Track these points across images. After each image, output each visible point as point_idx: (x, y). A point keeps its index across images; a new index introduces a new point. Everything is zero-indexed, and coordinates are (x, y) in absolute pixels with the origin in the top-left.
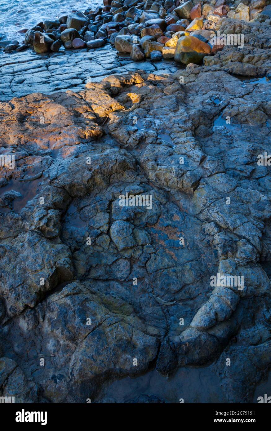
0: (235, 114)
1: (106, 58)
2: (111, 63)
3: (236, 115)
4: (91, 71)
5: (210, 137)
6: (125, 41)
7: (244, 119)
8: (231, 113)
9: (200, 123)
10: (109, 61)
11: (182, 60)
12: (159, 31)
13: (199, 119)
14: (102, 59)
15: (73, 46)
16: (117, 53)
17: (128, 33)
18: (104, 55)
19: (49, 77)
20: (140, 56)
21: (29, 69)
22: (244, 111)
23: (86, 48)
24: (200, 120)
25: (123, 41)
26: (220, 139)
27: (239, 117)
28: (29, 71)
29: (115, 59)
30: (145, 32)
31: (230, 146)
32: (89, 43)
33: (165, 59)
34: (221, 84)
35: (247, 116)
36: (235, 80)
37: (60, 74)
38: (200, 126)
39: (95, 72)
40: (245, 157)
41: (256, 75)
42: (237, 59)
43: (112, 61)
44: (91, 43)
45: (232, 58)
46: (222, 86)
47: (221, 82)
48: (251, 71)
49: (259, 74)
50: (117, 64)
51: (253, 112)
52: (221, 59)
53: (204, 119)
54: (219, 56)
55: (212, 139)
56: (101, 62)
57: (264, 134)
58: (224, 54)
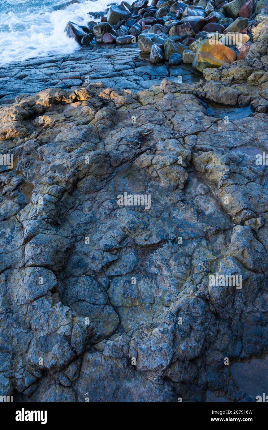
0: (147, 165)
1: (124, 58)
2: (125, 64)
3: (148, 167)
4: (98, 71)
5: (94, 195)
6: (148, 40)
7: (154, 174)
8: (143, 161)
9: (89, 172)
10: (123, 61)
11: (198, 67)
12: (189, 31)
14: (119, 57)
15: (103, 41)
16: (140, 52)
17: (159, 31)
18: (125, 54)
19: (52, 74)
20: (157, 58)
21: (44, 63)
22: (157, 163)
23: (114, 43)
24: (89, 169)
25: (146, 40)
26: (106, 200)
27: (151, 169)
28: (42, 66)
29: (133, 59)
30: (174, 31)
31: (110, 214)
32: (118, 39)
33: (184, 63)
34: (173, 113)
35: (160, 171)
36: (197, 109)
37: (66, 72)
38: (86, 178)
39: (101, 73)
40: (112, 239)
41: (234, 103)
42: (240, 76)
43: (128, 61)
44: (120, 39)
45: (235, 74)
46: (170, 118)
47: (175, 111)
48: (229, 98)
49: (239, 103)
50: (131, 65)
51: (168, 167)
52: (222, 73)
53: (101, 166)
54: (221, 70)
55: (94, 198)
56: (116, 62)
57: (169, 203)
58: (228, 68)
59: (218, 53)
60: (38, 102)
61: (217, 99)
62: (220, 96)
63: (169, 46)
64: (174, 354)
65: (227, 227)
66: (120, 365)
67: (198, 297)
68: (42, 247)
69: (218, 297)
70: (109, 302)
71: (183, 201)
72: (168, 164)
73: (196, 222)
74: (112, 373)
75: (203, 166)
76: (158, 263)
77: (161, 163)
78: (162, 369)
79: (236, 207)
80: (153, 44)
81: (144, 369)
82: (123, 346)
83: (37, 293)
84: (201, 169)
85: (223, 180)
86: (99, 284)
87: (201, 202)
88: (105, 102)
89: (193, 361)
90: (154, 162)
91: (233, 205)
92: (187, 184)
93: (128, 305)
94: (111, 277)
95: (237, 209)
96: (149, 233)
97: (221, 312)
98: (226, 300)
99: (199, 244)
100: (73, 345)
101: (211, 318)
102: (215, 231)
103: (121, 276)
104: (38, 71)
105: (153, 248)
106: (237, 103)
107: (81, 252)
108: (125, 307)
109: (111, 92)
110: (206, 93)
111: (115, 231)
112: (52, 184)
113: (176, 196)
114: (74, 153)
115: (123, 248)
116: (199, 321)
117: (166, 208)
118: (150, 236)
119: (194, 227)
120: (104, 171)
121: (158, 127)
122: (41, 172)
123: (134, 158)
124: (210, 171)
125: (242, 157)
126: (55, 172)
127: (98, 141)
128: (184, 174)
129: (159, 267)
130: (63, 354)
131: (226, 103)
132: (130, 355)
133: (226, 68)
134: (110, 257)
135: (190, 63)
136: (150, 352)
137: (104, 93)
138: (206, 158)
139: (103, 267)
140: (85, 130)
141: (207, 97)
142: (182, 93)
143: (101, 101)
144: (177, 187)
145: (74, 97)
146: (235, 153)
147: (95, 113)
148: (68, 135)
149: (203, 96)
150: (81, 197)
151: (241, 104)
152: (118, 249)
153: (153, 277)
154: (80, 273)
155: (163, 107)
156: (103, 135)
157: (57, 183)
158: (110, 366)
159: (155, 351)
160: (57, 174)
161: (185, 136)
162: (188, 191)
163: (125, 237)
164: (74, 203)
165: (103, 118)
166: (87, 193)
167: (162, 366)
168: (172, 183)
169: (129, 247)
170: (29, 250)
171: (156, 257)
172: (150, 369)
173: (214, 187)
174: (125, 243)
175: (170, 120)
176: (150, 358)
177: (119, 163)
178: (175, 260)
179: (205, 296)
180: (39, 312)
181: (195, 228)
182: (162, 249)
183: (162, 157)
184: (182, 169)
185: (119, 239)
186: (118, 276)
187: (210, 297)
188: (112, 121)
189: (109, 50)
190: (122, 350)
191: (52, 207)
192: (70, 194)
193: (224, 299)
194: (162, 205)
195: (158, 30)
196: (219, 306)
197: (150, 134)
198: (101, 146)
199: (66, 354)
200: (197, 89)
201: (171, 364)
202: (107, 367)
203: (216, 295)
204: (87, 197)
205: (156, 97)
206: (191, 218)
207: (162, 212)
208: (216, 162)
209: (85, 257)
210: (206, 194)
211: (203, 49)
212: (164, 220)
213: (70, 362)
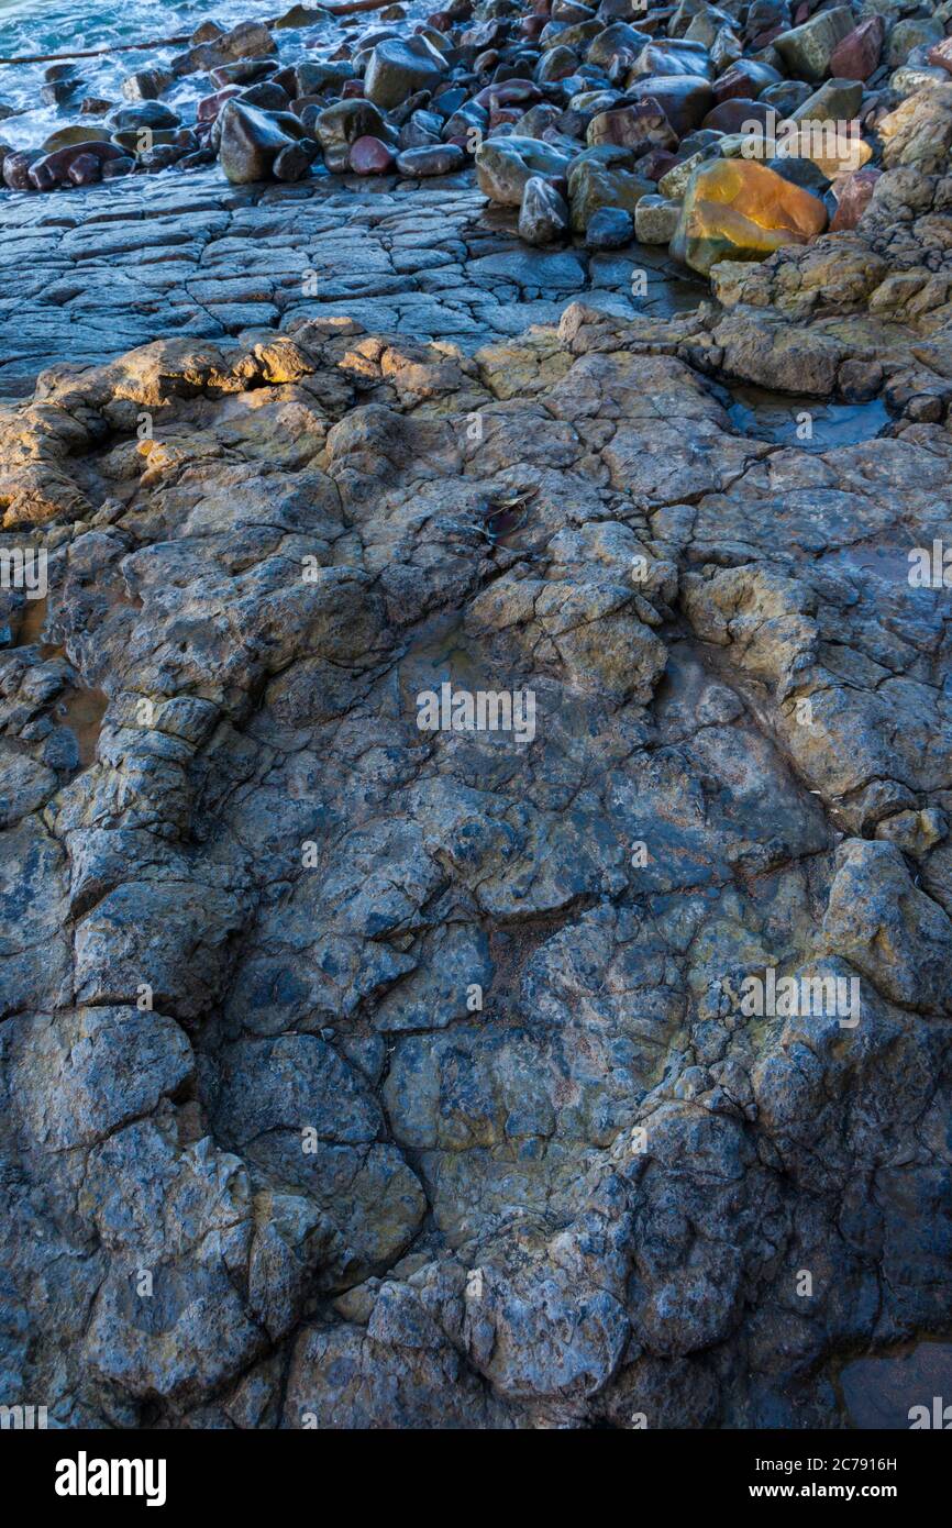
0: (517, 616)
3: (522, 624)
5: (326, 730)
6: (511, 162)
7: (545, 652)
8: (502, 605)
9: (306, 648)
10: (424, 238)
11: (691, 256)
12: (657, 128)
13: (310, 627)
15: (353, 165)
16: (485, 205)
17: (551, 130)
18: (430, 211)
21: (142, 246)
22: (554, 611)
23: (390, 173)
24: (308, 635)
25: (504, 161)
26: (369, 748)
27: (532, 632)
28: (136, 255)
29: (459, 227)
30: (603, 130)
31: (386, 801)
32: (405, 159)
33: (641, 244)
34: (608, 427)
35: (564, 640)
36: (692, 411)
37: (219, 278)
38: (299, 667)
39: (345, 280)
40: (394, 893)
41: (825, 389)
42: (844, 290)
43: (442, 237)
44: (413, 157)
45: (824, 282)
46: (599, 443)
47: (614, 419)
48: (807, 370)
49: (844, 387)
50: (451, 252)
51: (594, 626)
52: (779, 279)
53: (351, 625)
54: (776, 268)
55: (326, 742)
56: (398, 240)
57: (601, 755)
58: (800, 260)
59: (760, 207)
60: (120, 391)
61: (764, 372)
62: (776, 361)
63: (587, 183)
64: (631, 1331)
65: (813, 845)
66: (433, 1378)
67: (714, 1112)
68: (137, 929)
69: (790, 1112)
70: (386, 1131)
71: (649, 748)
72: (596, 613)
73: (698, 825)
74: (403, 1406)
75: (720, 621)
76: (566, 981)
77: (571, 610)
78: (588, 1392)
79: (843, 770)
80: (529, 176)
81: (520, 1392)
82: (440, 1304)
83: (120, 1107)
84: (712, 630)
85: (797, 672)
86: (351, 1064)
87: (716, 753)
88: (362, 385)
89: (702, 1356)
90: (543, 606)
91: (834, 764)
92: (663, 685)
93: (456, 1142)
94: (392, 1038)
95: (848, 777)
96: (528, 869)
97: (801, 1165)
98: (819, 1120)
99: (713, 910)
100: (257, 1304)
101: (765, 1192)
102: (772, 860)
103: (430, 1030)
104: (119, 277)
105: (544, 924)
106: (836, 388)
107: (282, 944)
108: (447, 1149)
109: (382, 350)
110: (723, 354)
111: (405, 864)
112: (175, 694)
113: (624, 731)
114: (254, 578)
115: (435, 927)
116: (721, 1202)
117: (591, 777)
118: (535, 880)
119: (693, 845)
120: (361, 640)
121: (554, 479)
122: (135, 650)
123: (469, 594)
124: (745, 638)
125: (861, 584)
126: (183, 648)
127: (338, 529)
128: (652, 651)
129: (568, 998)
130: (220, 1340)
131: (796, 387)
132: (466, 1338)
133: (790, 260)
134: (387, 963)
135: (661, 241)
136: (540, 1325)
137: (360, 355)
138: (731, 591)
139: (362, 998)
140: (290, 491)
141: (728, 366)
142: (637, 352)
143: (347, 383)
144: (627, 698)
145: (250, 370)
146: (837, 571)
147: (327, 429)
148: (231, 511)
149: (715, 362)
150: (279, 739)
151: (851, 391)
152: (416, 932)
153: (544, 1033)
154: (279, 1022)
155: (571, 403)
156: (359, 511)
157: (192, 689)
158: (392, 1381)
159: (560, 1322)
160: (191, 655)
161: (654, 509)
162: (669, 710)
163: (441, 887)
164: (255, 760)
165: (356, 448)
166: (300, 722)
167: (588, 1379)
168: (611, 684)
169: (459, 922)
170: (90, 946)
171: (557, 960)
172: (543, 1389)
173: (764, 696)
174: (442, 910)
175: (596, 451)
176: (544, 1348)
177: (415, 610)
178: (627, 970)
179: (741, 1109)
180: (129, 1180)
181: (696, 849)
182: (578, 930)
183: (572, 590)
184: (644, 633)
185: (421, 895)
186: (418, 1031)
187: (758, 1110)
188: (388, 456)
189: (372, 198)
190: (438, 1319)
191: (176, 777)
192: (241, 727)
193: (810, 1118)
194: (574, 764)
195: (546, 125)
196: (793, 1144)
197: (527, 502)
198: (349, 548)
199: (228, 1337)
200: (693, 340)
201: (623, 1370)
202: (384, 1386)
203: (780, 1103)
204: (302, 737)
205: (544, 368)
206: (680, 811)
207: (576, 791)
208: (766, 606)
209: (295, 963)
210: (734, 721)
211: (707, 194)
212: (582, 819)
213: (245, 1369)
